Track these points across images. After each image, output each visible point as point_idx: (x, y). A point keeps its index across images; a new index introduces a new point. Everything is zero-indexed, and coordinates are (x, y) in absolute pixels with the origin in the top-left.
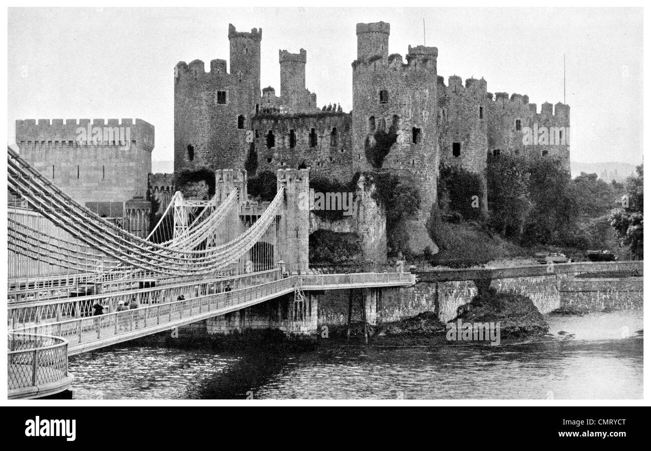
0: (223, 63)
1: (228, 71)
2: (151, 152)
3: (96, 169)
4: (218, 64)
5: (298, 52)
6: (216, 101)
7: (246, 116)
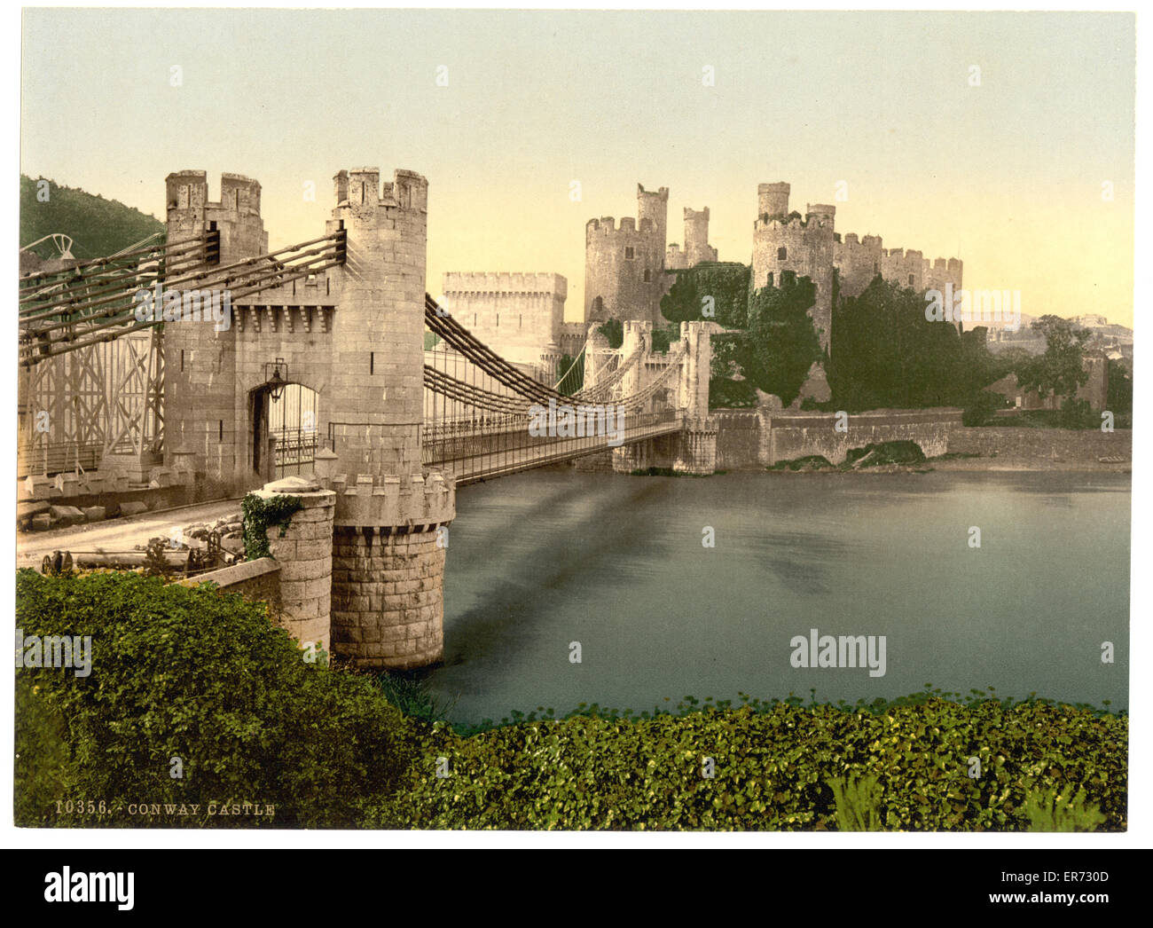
0: (632, 221)
1: (637, 228)
2: (563, 302)
3: (515, 317)
4: (627, 222)
5: (703, 210)
6: (624, 256)
7: (651, 271)
